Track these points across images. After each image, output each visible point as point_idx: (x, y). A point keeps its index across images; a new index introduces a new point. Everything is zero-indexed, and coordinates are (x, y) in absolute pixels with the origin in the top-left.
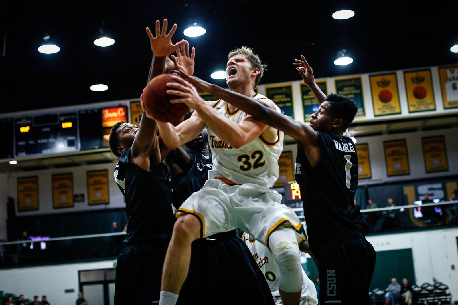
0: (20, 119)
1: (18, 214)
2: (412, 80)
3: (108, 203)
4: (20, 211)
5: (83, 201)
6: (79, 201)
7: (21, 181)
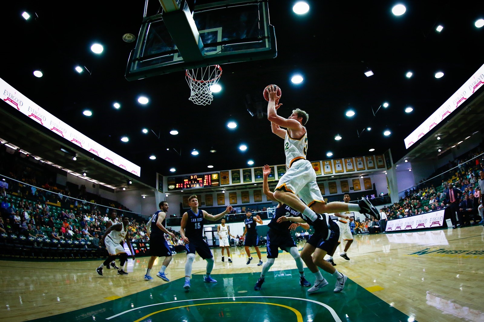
0: (184, 177)
1: (184, 208)
2: (314, 165)
3: (212, 205)
4: (184, 207)
5: (204, 204)
6: (203, 205)
7: (184, 197)
